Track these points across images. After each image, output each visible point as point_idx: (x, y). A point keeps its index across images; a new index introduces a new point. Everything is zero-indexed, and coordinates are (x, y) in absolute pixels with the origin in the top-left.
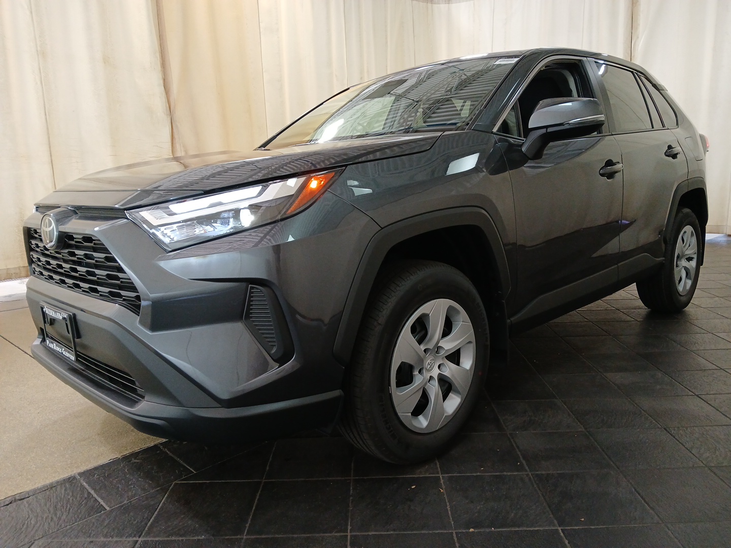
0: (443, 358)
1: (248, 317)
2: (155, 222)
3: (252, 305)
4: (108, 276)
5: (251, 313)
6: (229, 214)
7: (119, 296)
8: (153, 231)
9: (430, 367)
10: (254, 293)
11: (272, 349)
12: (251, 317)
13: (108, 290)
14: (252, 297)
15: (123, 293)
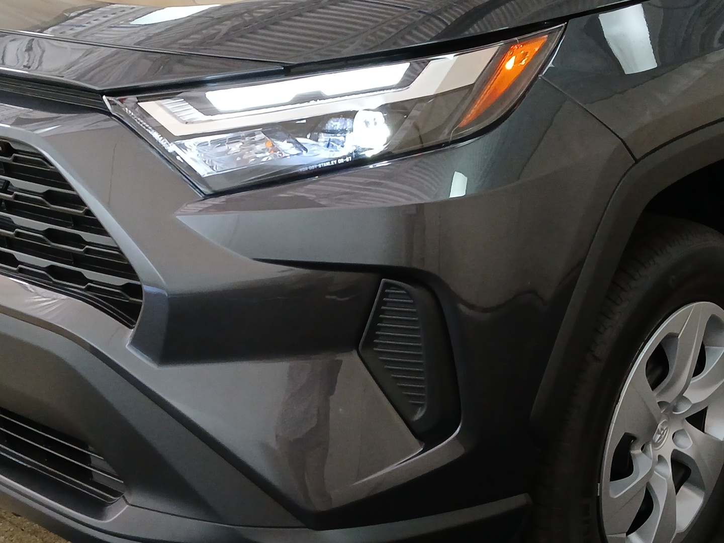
0: (682, 421)
1: (369, 344)
2: (176, 129)
3: (381, 320)
4: (49, 233)
5: (378, 337)
6: (345, 124)
7: (81, 279)
8: (171, 148)
9: (660, 438)
10: (390, 296)
11: (415, 413)
12: (376, 345)
13: (45, 263)
14: (385, 303)
15: (88, 274)
